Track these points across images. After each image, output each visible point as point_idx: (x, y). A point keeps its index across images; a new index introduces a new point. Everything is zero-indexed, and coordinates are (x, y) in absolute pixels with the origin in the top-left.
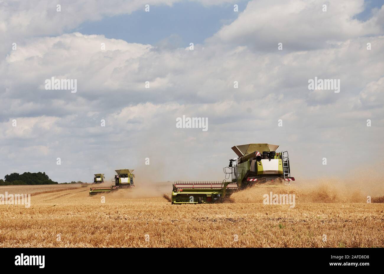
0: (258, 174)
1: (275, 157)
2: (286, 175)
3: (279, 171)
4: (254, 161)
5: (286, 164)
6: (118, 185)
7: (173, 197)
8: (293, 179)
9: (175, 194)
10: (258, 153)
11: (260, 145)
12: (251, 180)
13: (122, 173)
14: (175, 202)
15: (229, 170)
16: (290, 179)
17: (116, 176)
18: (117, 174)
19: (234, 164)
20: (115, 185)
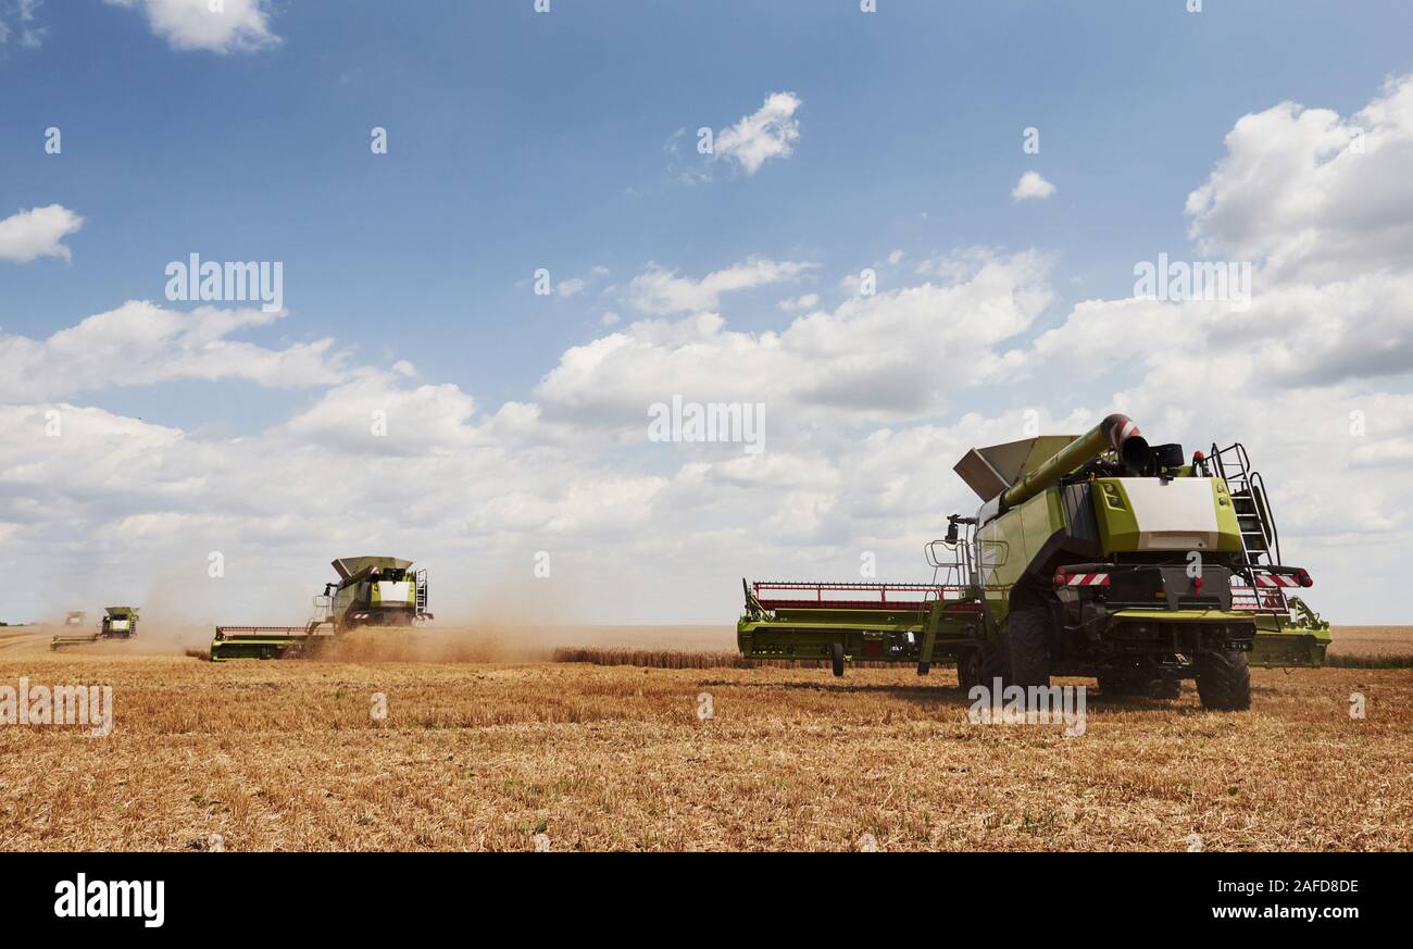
0: (372, 605)
1: (405, 578)
2: (420, 610)
3: (408, 603)
4: (367, 584)
5: (421, 592)
6: (108, 632)
7: (214, 649)
8: (431, 616)
9: (218, 643)
10: (375, 569)
11: (381, 560)
12: (358, 616)
13: (118, 612)
14: (215, 658)
15: (324, 601)
16: (426, 617)
17: (105, 618)
18: (107, 614)
19: (333, 590)
20: (101, 632)
